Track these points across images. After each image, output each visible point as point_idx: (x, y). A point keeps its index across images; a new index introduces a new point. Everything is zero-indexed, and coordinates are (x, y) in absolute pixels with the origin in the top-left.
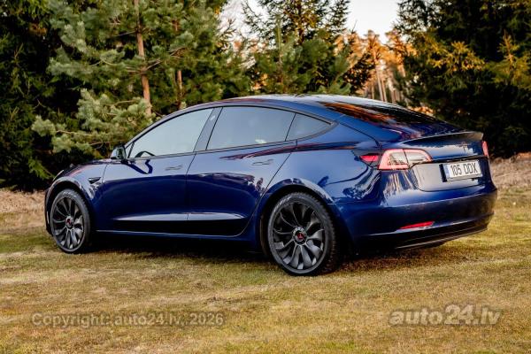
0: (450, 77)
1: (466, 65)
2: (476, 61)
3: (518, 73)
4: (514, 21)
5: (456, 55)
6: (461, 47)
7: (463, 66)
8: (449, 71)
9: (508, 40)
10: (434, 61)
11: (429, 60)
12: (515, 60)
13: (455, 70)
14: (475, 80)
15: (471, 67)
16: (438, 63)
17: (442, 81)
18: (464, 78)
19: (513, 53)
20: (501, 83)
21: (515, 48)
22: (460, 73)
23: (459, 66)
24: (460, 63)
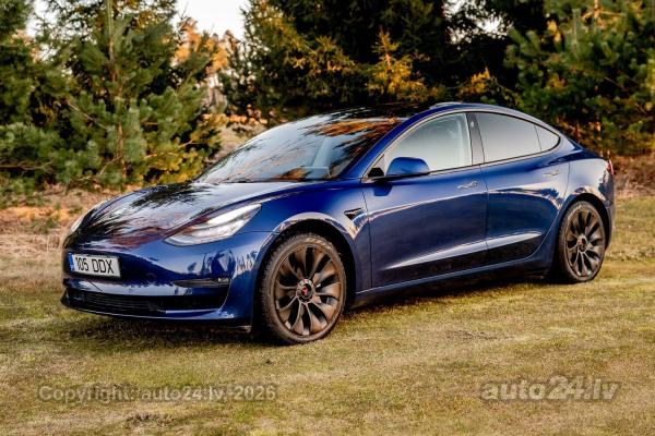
0: (312, 79)
1: (332, 65)
2: (345, 60)
3: (397, 79)
4: (389, 12)
5: (321, 52)
6: (328, 45)
7: (329, 68)
8: (312, 73)
9: (385, 39)
10: (295, 59)
11: (287, 59)
12: (393, 63)
13: (319, 71)
14: (343, 85)
15: (339, 69)
16: (299, 63)
17: (303, 84)
18: (330, 81)
19: (391, 53)
20: (376, 91)
21: (394, 47)
22: (325, 75)
23: (324, 66)
24: (326, 64)
